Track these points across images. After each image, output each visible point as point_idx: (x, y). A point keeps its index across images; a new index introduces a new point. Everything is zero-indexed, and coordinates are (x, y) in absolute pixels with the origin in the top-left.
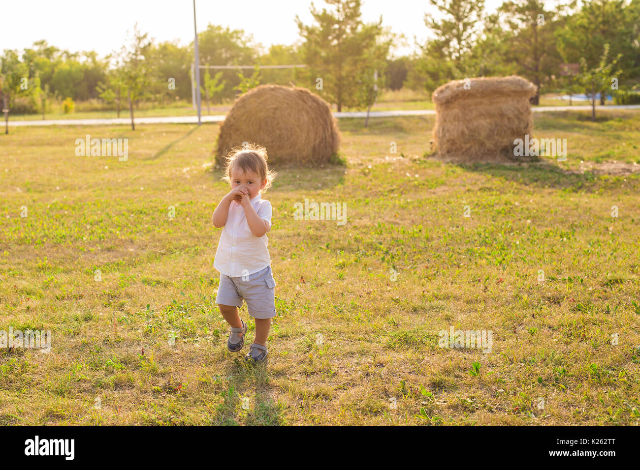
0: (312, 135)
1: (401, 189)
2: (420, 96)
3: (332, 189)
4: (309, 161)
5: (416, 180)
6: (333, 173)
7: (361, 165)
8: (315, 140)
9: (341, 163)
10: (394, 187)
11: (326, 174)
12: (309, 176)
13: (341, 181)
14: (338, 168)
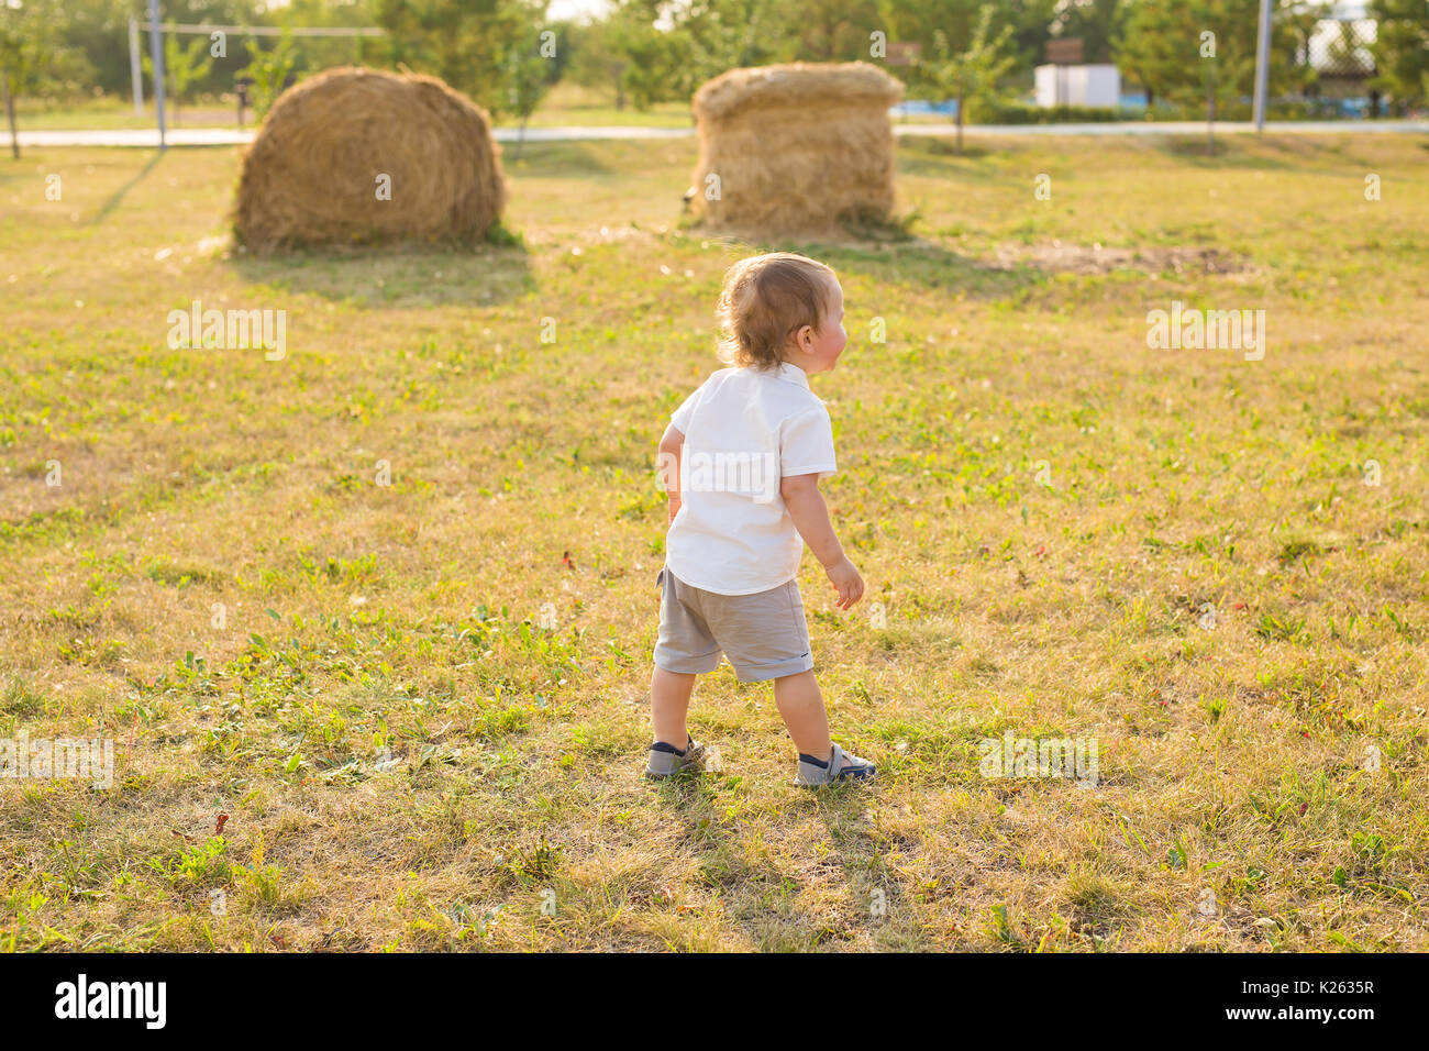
1: (666, 304)
3: (518, 305)
4: (445, 239)
5: (688, 282)
6: (504, 265)
7: (556, 246)
8: (457, 192)
9: (511, 243)
10: (650, 299)
11: (485, 262)
12: (454, 274)
13: (529, 284)
14: (508, 255)
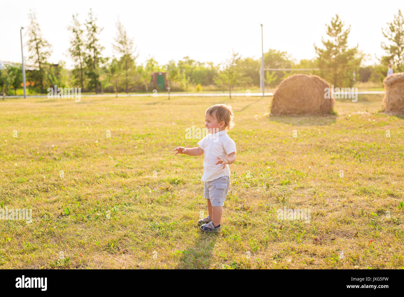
0: (320, 100)
1: (366, 127)
2: (377, 86)
3: (329, 125)
4: (319, 113)
5: (373, 122)
6: (330, 119)
7: (345, 115)
8: (321, 102)
9: (334, 114)
10: (362, 125)
11: (327, 119)
12: (318, 120)
13: (334, 122)
14: (333, 117)
